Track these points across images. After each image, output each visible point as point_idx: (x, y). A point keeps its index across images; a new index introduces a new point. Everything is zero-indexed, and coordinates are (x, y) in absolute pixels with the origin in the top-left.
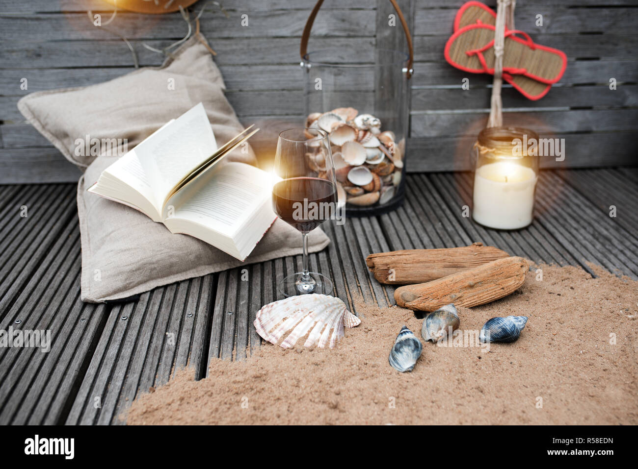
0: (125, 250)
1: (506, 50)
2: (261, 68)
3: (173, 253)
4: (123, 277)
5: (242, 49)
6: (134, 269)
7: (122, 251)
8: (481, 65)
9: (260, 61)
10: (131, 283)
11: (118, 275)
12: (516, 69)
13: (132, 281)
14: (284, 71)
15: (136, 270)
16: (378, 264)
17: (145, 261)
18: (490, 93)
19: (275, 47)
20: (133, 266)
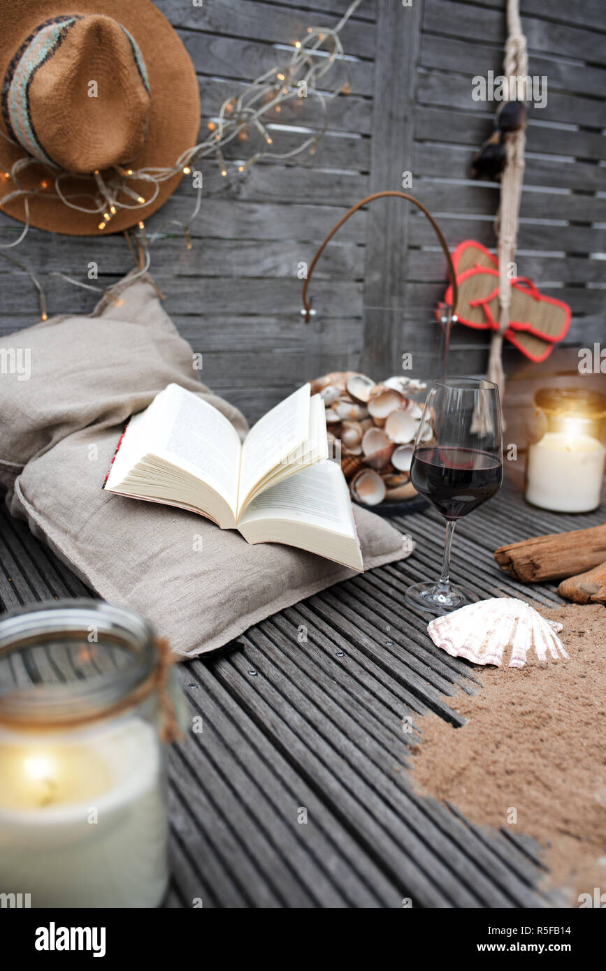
0: (200, 575)
1: (512, 301)
2: (221, 320)
3: (265, 571)
4: (210, 616)
5: (197, 293)
6: (223, 601)
7: (196, 576)
8: (486, 317)
9: (221, 310)
10: (220, 623)
11: (203, 612)
12: (523, 323)
13: (221, 621)
14: (251, 325)
15: (225, 603)
16: (517, 559)
17: (234, 588)
18: (486, 356)
19: (241, 291)
20: (221, 596)
